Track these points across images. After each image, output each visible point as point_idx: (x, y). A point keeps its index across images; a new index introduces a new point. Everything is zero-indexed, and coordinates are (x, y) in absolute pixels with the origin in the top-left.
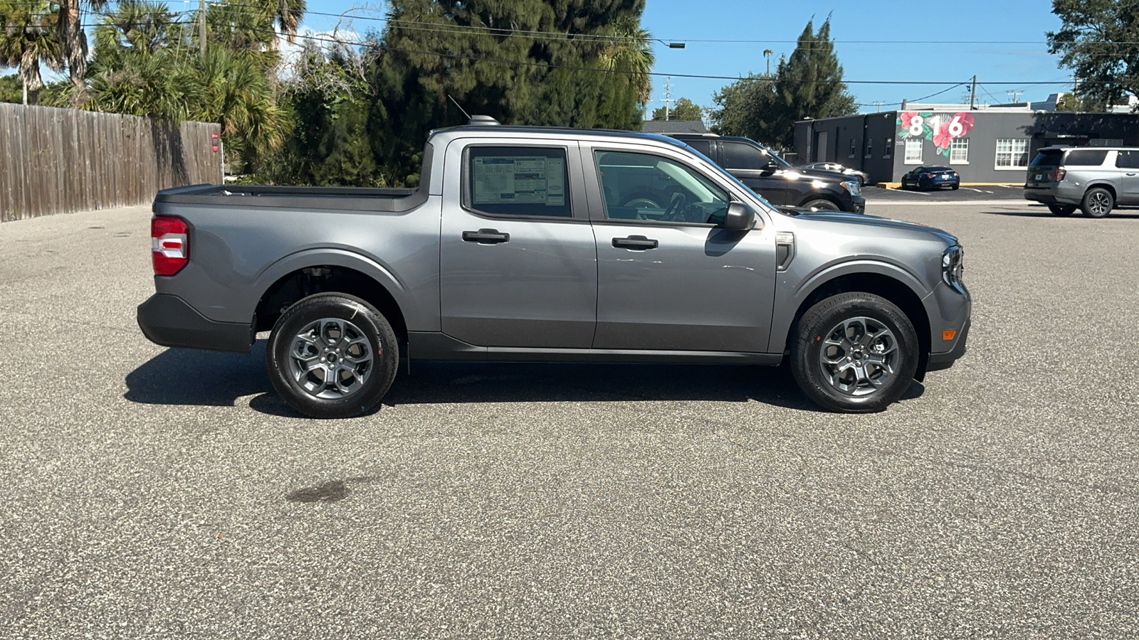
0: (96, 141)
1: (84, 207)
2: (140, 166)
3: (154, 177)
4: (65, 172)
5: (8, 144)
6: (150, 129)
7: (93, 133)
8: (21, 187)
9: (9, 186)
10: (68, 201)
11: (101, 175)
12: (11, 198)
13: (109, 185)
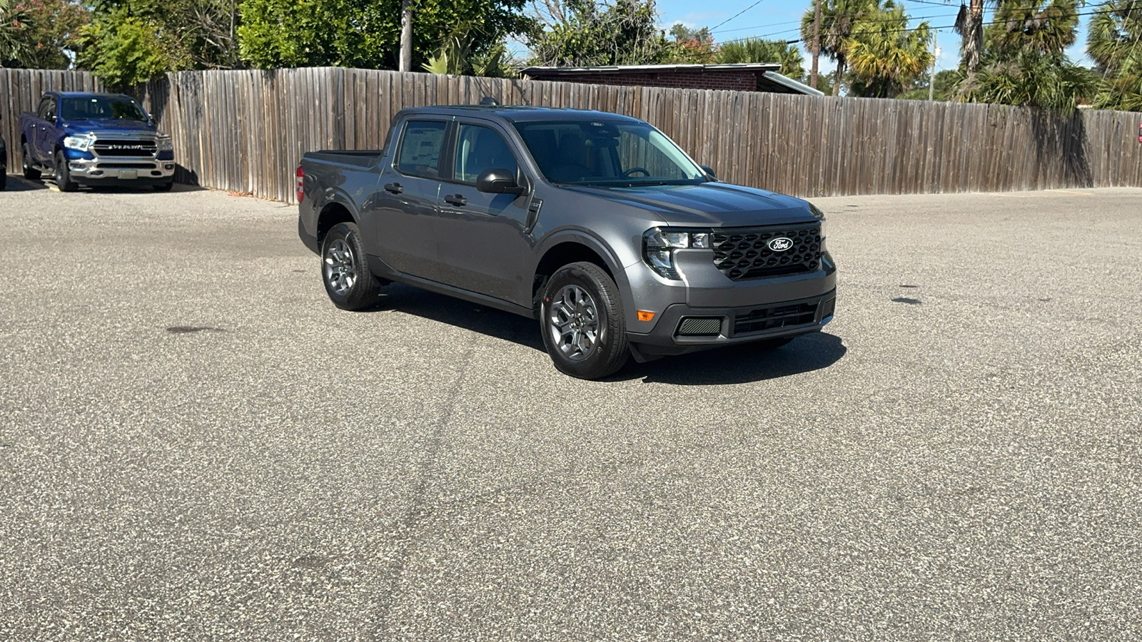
0: (946, 128)
1: (919, 189)
2: (1008, 154)
3: (1030, 166)
4: (896, 158)
5: (825, 131)
6: (1029, 119)
7: (943, 122)
8: (836, 169)
9: (821, 167)
10: (897, 183)
11: (949, 162)
12: (821, 178)
13: (959, 170)
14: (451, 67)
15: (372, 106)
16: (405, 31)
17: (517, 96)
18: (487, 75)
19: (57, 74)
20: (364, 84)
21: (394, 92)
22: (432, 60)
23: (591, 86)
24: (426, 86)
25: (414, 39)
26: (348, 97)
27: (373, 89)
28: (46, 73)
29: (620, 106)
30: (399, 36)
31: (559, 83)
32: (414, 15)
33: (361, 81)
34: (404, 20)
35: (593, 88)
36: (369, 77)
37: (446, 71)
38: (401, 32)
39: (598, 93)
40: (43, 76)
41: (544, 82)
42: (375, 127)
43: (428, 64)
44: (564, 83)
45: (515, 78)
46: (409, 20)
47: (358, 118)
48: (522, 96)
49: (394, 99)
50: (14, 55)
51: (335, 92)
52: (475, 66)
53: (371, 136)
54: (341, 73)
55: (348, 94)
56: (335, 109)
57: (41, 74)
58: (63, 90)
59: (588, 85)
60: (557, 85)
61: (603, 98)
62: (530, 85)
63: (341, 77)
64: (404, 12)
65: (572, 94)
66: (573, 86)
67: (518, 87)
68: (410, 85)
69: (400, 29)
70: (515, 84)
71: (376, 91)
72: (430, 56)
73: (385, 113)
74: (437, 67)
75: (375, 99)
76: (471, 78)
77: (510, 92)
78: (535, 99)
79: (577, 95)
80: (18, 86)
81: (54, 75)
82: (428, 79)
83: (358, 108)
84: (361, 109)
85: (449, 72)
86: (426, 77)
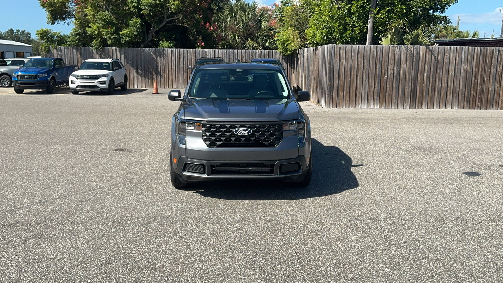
14: (392, 42)
15: (348, 61)
16: (370, 26)
17: (429, 54)
18: (411, 44)
19: (267, 51)
20: (344, 51)
21: (360, 54)
22: (383, 39)
23: (476, 48)
24: (377, 51)
25: (374, 30)
26: (337, 58)
27: (349, 53)
28: (263, 51)
29: (495, 57)
30: (367, 29)
31: (456, 47)
32: (374, 18)
33: (343, 50)
34: (369, 21)
35: (478, 49)
36: (347, 48)
37: (389, 43)
38: (368, 26)
39: (481, 51)
40: (262, 52)
41: (446, 47)
42: (349, 71)
43: (382, 41)
44: (458, 47)
45: (429, 45)
46: (371, 21)
47: (341, 67)
48: (432, 54)
49: (359, 58)
50: (267, 44)
51: (331, 56)
52: (405, 41)
53: (347, 75)
54: (334, 47)
55: (336, 56)
56: (330, 63)
57: (261, 51)
58: (269, 58)
59: (474, 47)
60: (454, 48)
61: (483, 54)
62: (437, 48)
63: (333, 49)
64: (369, 17)
65: (463, 52)
66: (465, 48)
67: (430, 50)
68: (368, 51)
69: (367, 25)
70: (427, 48)
71: (351, 54)
72: (383, 37)
73: (355, 64)
74: (385, 42)
75: (350, 58)
76: (403, 46)
77: (425, 52)
78: (440, 55)
79: (467, 53)
80: (253, 56)
81: (266, 52)
82: (378, 48)
83: (341, 62)
84: (343, 62)
85: (391, 44)
86: (377, 47)
